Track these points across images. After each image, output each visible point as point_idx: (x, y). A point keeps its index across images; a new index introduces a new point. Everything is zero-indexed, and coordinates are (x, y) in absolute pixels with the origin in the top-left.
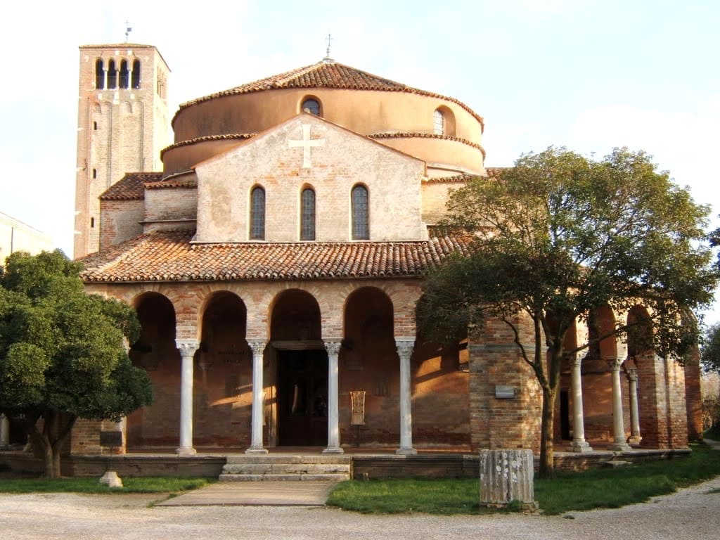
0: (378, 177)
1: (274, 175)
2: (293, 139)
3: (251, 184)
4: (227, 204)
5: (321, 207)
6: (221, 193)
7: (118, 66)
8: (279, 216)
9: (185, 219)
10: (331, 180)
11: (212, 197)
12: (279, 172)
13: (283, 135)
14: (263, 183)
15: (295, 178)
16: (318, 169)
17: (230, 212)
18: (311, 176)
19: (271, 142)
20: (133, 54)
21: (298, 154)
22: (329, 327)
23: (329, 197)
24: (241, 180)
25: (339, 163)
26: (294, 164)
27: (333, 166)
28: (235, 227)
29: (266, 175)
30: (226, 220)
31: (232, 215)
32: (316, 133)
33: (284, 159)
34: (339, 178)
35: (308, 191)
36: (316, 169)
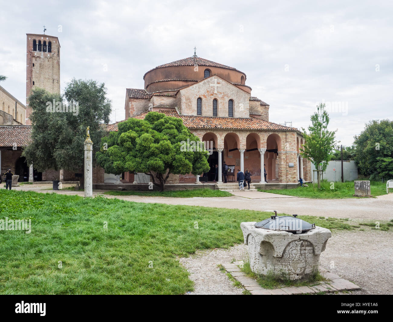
0: (237, 98)
1: (205, 95)
2: (211, 83)
3: (198, 97)
4: (191, 103)
5: (220, 106)
6: (188, 99)
7: (42, 43)
8: (207, 108)
9: (168, 107)
10: (223, 98)
11: (186, 100)
12: (207, 94)
13: (209, 82)
14: (202, 97)
15: (212, 96)
16: (219, 94)
17: (191, 106)
18: (217, 96)
19: (204, 83)
20: (49, 39)
21: (212, 89)
22: (243, 145)
23: (222, 103)
24: (195, 95)
25: (226, 92)
26: (211, 92)
27: (224, 93)
28: (193, 111)
29: (203, 94)
30: (190, 108)
31: (192, 107)
32: (219, 82)
33: (208, 90)
34: (225, 97)
35: (215, 101)
36: (218, 94)
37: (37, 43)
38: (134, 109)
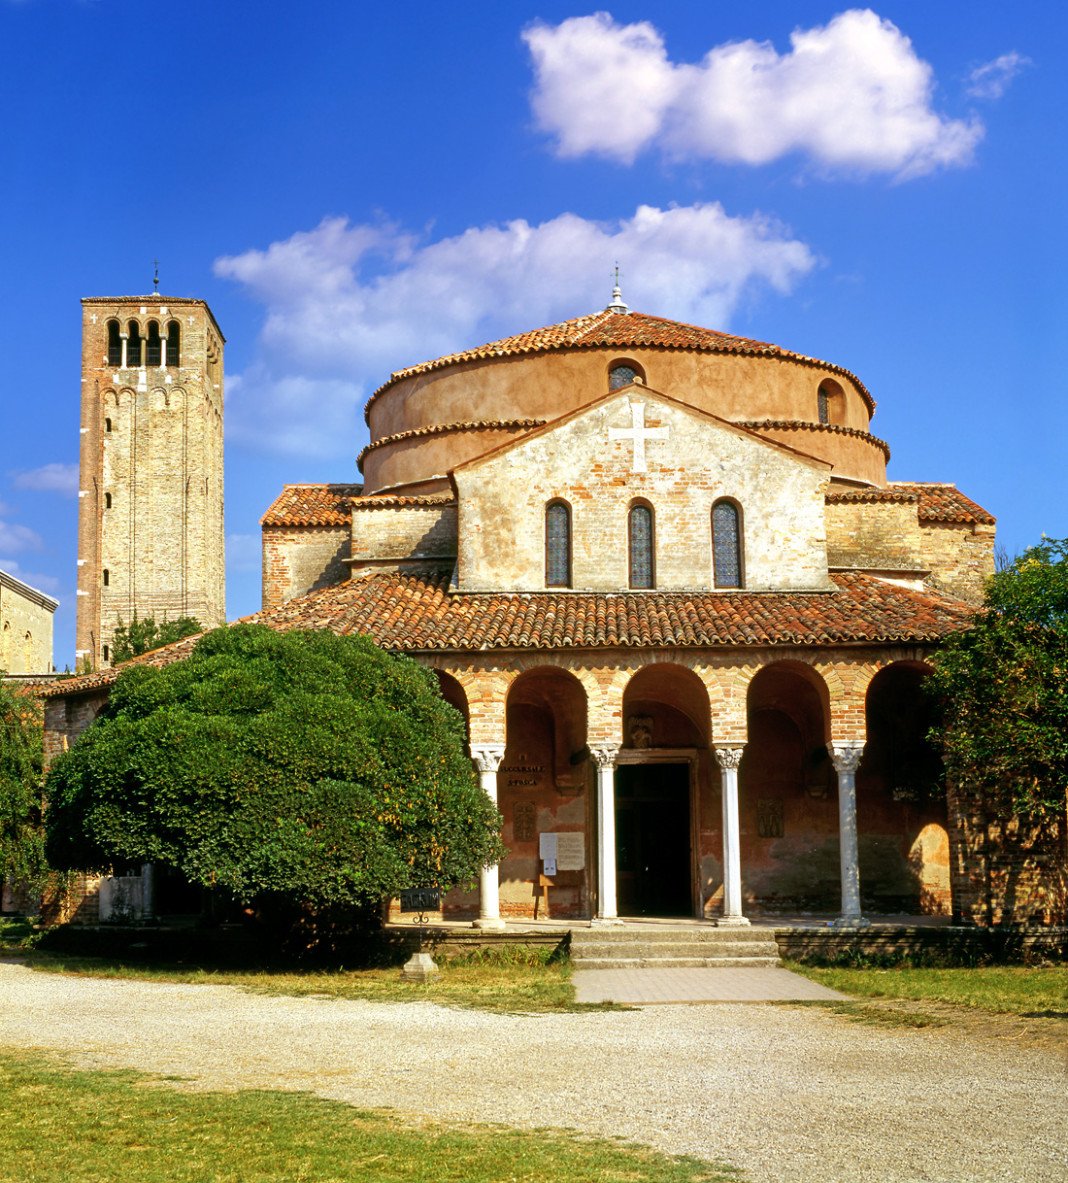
0: (756, 488)
1: (586, 484)
2: (616, 426)
3: (548, 496)
4: (510, 530)
5: (664, 535)
6: (497, 512)
7: (143, 331)
8: (596, 549)
10: (679, 493)
11: (483, 519)
12: (593, 479)
13: (599, 421)
14: (568, 496)
15: (620, 490)
16: (658, 475)
17: (514, 543)
18: (647, 484)
19: (578, 431)
20: (169, 312)
21: (623, 451)
22: (725, 723)
23: (677, 520)
24: (532, 491)
25: (692, 465)
26: (617, 466)
27: (682, 470)
28: (522, 568)
29: (573, 484)
30: (506, 555)
31: (517, 548)
32: (653, 418)
33: (600, 459)
34: (692, 490)
35: (642, 508)
36: (653, 475)
37: (124, 334)
38: (287, 576)
